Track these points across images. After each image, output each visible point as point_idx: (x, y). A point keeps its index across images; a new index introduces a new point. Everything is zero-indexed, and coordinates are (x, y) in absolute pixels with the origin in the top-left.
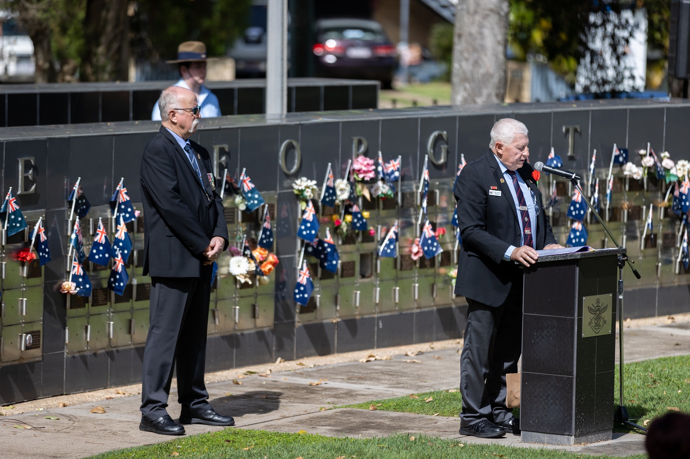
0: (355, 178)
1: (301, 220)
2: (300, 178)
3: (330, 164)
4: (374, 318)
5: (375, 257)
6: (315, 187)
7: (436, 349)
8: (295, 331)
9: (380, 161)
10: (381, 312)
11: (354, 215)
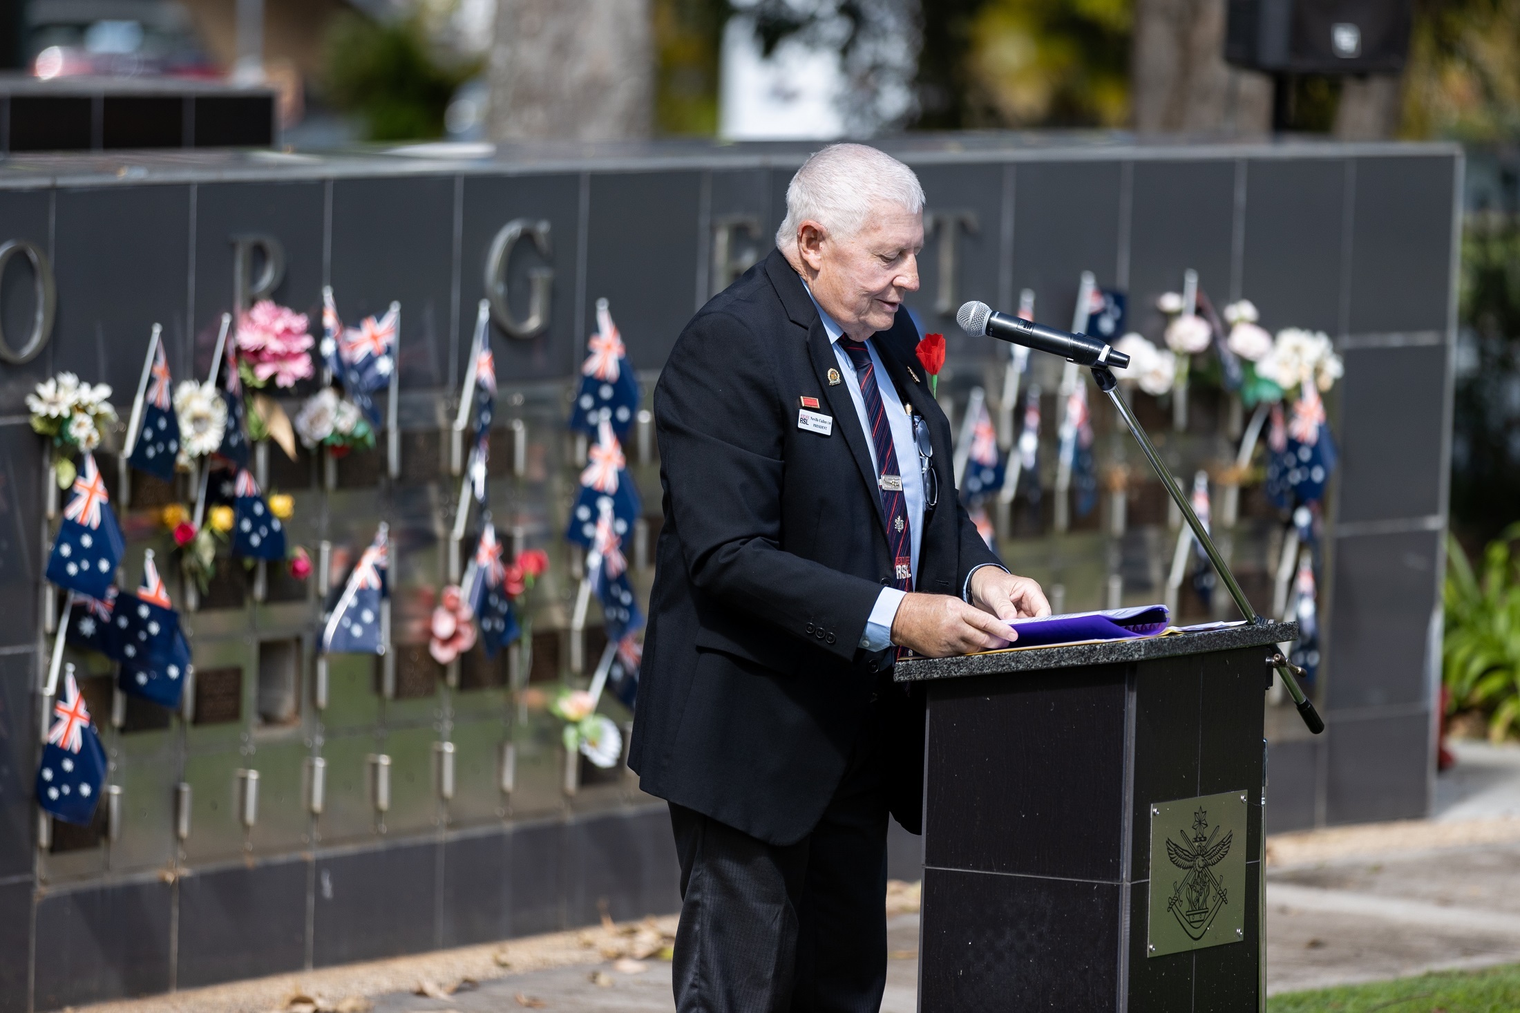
0: (242, 381)
1: (58, 525)
2: (55, 377)
3: (157, 330)
4: (303, 865)
5: (307, 648)
6: (107, 409)
7: (518, 969)
8: (34, 914)
9: (330, 320)
10: (328, 842)
11: (241, 506)
